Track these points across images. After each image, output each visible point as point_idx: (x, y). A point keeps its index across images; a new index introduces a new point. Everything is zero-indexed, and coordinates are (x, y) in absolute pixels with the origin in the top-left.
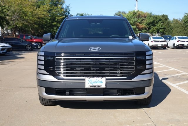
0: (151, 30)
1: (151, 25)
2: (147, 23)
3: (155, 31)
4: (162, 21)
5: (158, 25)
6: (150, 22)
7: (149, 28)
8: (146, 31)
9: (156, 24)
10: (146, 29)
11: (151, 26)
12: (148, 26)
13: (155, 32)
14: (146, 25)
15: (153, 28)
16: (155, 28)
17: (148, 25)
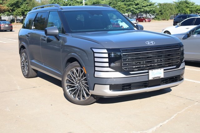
0: (14, 13)
1: (14, 6)
2: (9, 4)
3: (19, 13)
4: (26, 2)
5: (22, 7)
6: (13, 3)
7: (13, 10)
8: (9, 13)
9: (20, 5)
10: (9, 11)
11: (14, 8)
12: (12, 8)
13: (20, 15)
14: (9, 6)
15: (17, 10)
16: (19, 10)
17: (10, 6)
